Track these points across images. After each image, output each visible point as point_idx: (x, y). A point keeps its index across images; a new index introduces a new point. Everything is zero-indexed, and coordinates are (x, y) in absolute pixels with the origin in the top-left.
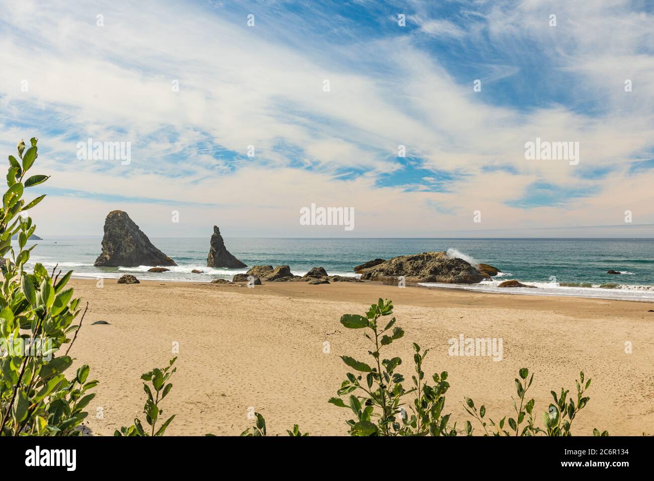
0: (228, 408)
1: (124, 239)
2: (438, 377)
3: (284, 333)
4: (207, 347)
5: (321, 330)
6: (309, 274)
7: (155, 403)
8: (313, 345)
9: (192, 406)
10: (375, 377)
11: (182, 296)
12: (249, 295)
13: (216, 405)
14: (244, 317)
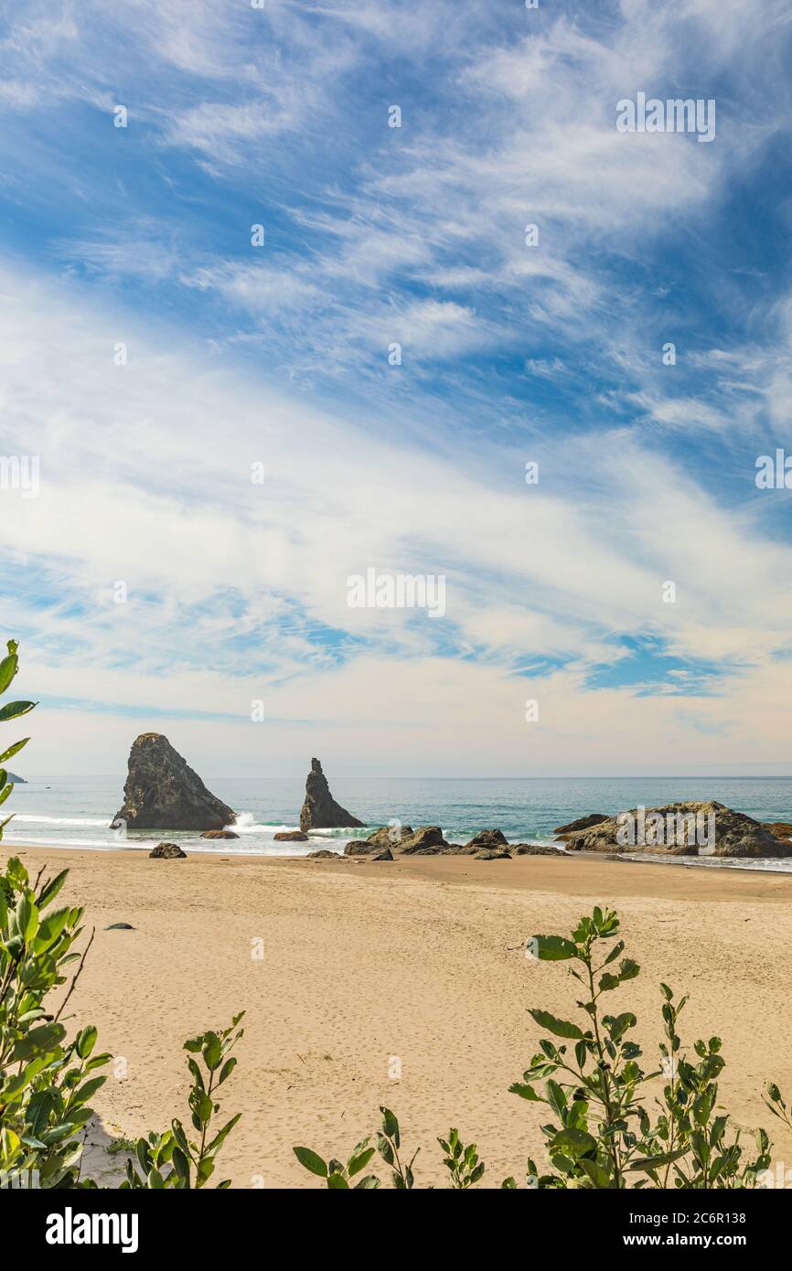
0: (335, 1081)
1: (161, 781)
2: (704, 1046)
3: (432, 947)
4: (301, 970)
5: (498, 941)
6: (476, 841)
7: (207, 1093)
8: (484, 969)
9: (273, 1077)
10: (589, 1048)
11: (256, 879)
12: (373, 878)
13: (314, 1076)
14: (364, 918)
